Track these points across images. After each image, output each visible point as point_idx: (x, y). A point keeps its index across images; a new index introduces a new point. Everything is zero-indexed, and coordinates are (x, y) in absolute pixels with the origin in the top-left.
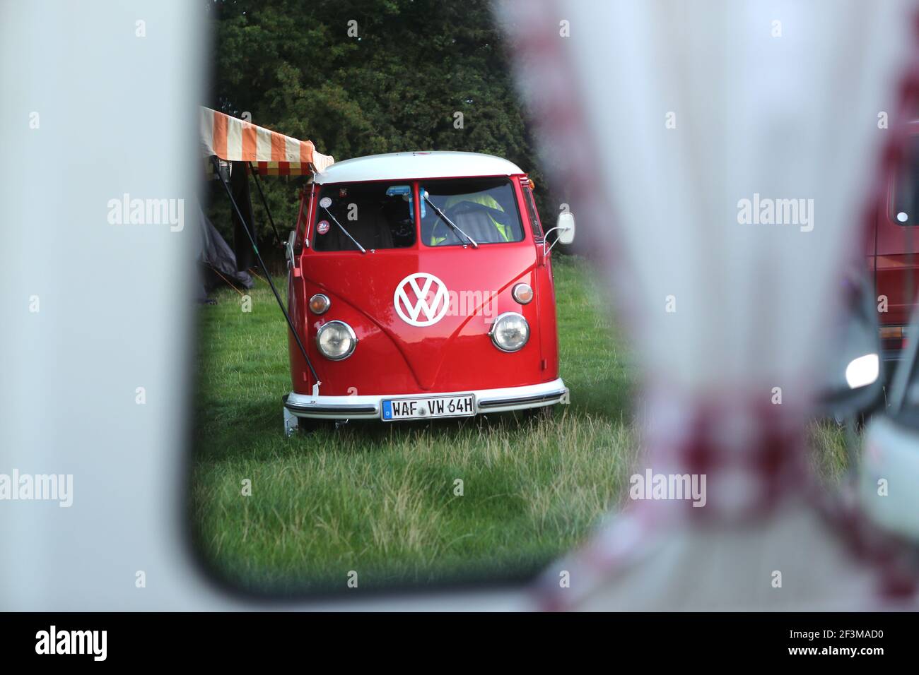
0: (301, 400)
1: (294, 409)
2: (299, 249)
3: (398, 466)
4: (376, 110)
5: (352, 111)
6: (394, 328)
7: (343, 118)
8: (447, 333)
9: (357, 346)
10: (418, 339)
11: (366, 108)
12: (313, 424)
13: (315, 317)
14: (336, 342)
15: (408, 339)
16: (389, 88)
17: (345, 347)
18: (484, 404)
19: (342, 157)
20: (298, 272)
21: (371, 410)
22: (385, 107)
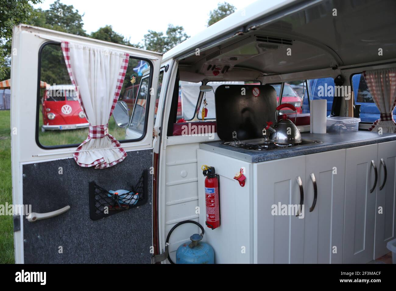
0: (45, 126)
1: (44, 128)
2: (44, 101)
3: (63, 137)
4: (58, 76)
5: (53, 76)
6: (62, 114)
7: (51, 77)
8: (71, 115)
9: (55, 117)
10: (66, 116)
11: (56, 76)
12: (47, 130)
13: (47, 112)
14: (51, 117)
15: (64, 116)
16: (60, 73)
17: (53, 117)
18: (78, 127)
19: (52, 85)
20: (44, 105)
21: (58, 128)
22: (59, 76)
